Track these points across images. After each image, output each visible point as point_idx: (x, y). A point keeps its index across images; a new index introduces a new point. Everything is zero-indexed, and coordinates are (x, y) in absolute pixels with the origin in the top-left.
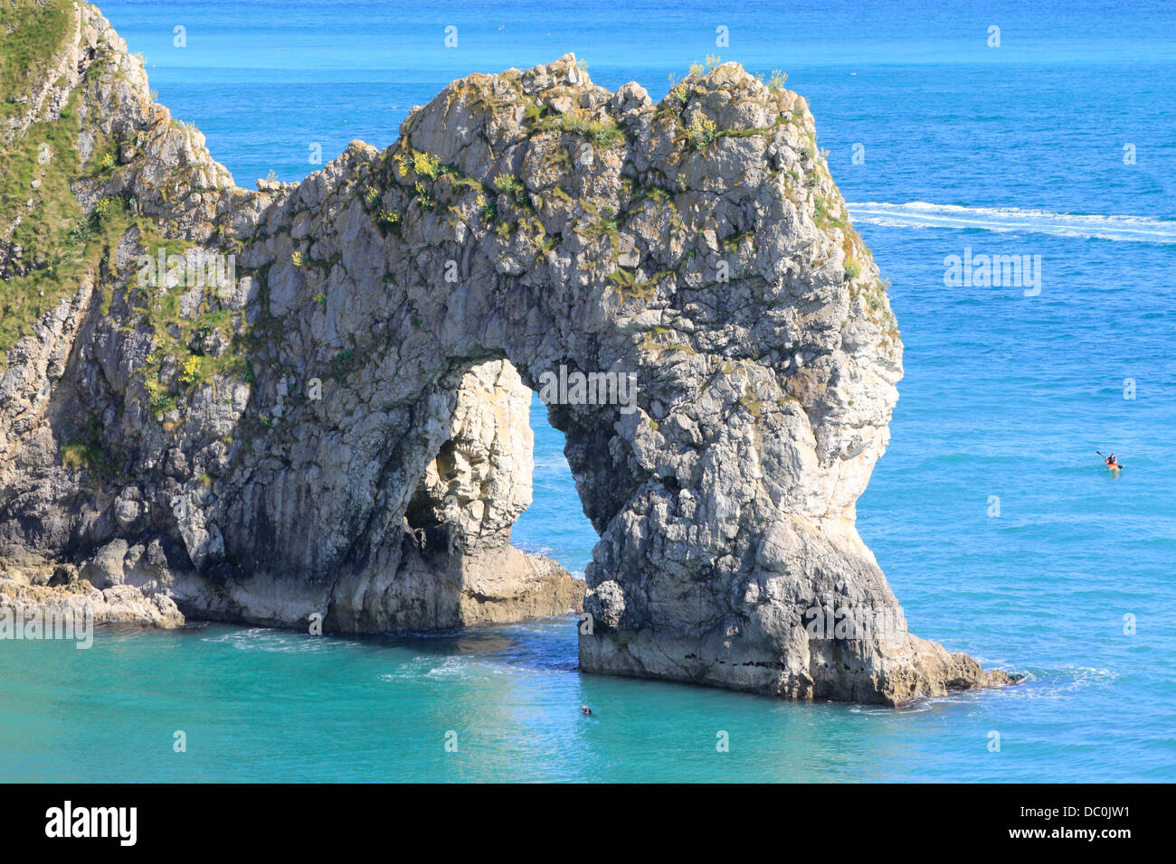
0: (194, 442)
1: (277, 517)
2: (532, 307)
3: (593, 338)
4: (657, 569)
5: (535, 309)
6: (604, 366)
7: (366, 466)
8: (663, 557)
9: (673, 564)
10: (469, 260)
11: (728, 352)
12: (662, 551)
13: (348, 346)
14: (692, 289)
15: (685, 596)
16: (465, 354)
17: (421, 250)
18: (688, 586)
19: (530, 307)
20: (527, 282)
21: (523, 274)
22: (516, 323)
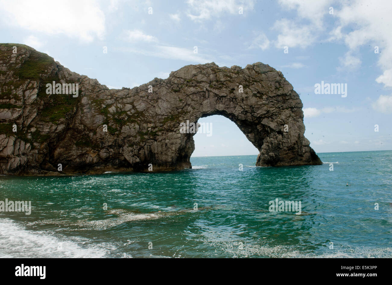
0: (124, 138)
1: (156, 152)
2: (231, 102)
3: (251, 106)
4: (281, 149)
5: (232, 103)
6: (255, 112)
7: (184, 138)
8: (283, 146)
9: (285, 147)
10: (208, 95)
11: (281, 108)
12: (283, 145)
13: (170, 115)
14: (271, 97)
15: (287, 154)
16: (211, 113)
17: (191, 94)
18: (288, 152)
19: (230, 102)
20: (229, 97)
21: (227, 96)
22: (227, 105)
